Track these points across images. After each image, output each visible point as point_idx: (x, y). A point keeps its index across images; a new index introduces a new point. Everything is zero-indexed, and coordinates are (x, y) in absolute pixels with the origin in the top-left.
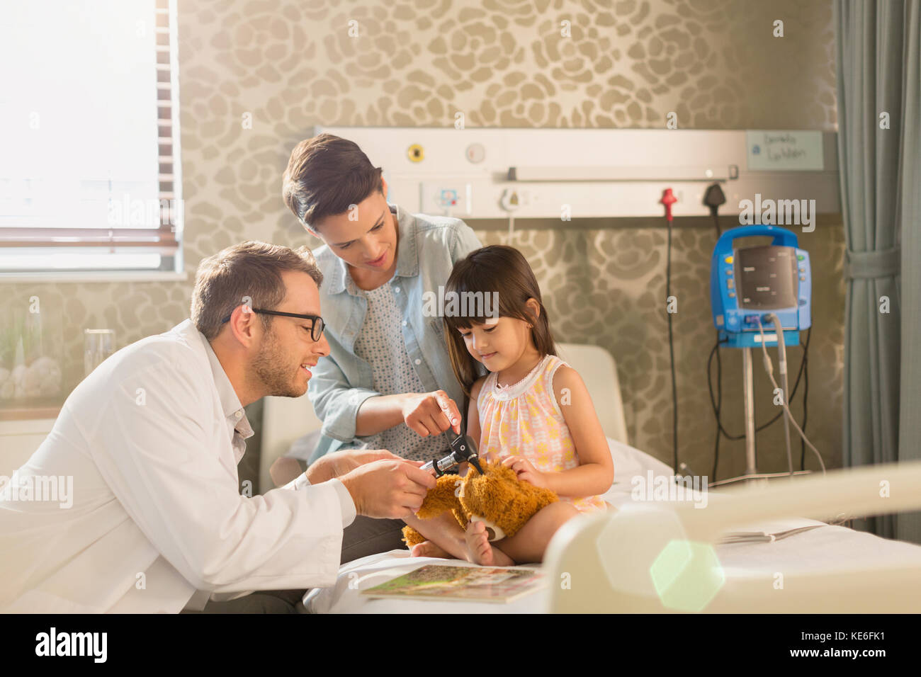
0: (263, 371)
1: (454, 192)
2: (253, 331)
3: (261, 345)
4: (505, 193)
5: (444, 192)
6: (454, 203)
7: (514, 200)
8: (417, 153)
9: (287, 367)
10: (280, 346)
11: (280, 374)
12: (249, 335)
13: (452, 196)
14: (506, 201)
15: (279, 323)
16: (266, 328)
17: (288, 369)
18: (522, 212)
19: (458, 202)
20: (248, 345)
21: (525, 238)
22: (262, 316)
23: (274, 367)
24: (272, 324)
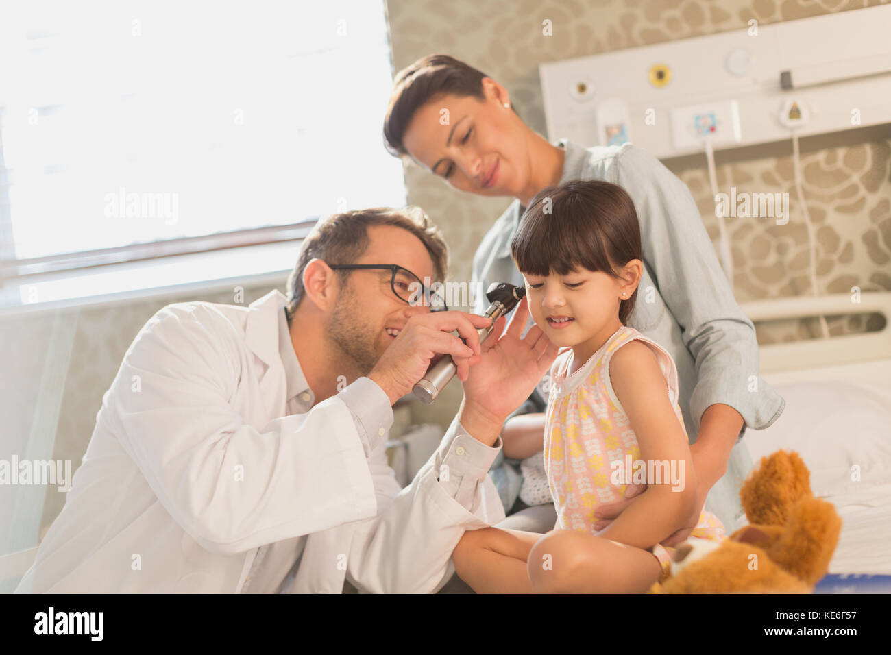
0: (339, 336)
1: (712, 116)
2: (329, 291)
3: (336, 304)
4: (782, 107)
5: (698, 118)
6: (713, 129)
7: (795, 113)
8: (661, 75)
9: (365, 327)
10: (356, 302)
11: (358, 337)
12: (324, 295)
13: (710, 122)
14: (784, 116)
15: (358, 278)
16: (343, 284)
17: (365, 329)
18: (810, 126)
19: (719, 128)
20: (323, 307)
21: (831, 160)
22: (339, 272)
23: (349, 328)
24: (350, 280)
